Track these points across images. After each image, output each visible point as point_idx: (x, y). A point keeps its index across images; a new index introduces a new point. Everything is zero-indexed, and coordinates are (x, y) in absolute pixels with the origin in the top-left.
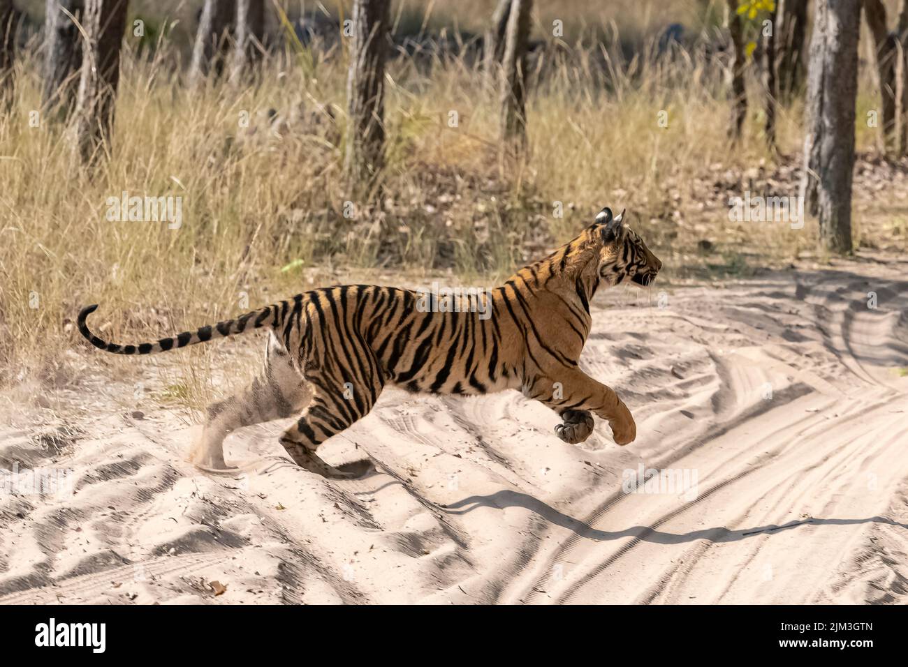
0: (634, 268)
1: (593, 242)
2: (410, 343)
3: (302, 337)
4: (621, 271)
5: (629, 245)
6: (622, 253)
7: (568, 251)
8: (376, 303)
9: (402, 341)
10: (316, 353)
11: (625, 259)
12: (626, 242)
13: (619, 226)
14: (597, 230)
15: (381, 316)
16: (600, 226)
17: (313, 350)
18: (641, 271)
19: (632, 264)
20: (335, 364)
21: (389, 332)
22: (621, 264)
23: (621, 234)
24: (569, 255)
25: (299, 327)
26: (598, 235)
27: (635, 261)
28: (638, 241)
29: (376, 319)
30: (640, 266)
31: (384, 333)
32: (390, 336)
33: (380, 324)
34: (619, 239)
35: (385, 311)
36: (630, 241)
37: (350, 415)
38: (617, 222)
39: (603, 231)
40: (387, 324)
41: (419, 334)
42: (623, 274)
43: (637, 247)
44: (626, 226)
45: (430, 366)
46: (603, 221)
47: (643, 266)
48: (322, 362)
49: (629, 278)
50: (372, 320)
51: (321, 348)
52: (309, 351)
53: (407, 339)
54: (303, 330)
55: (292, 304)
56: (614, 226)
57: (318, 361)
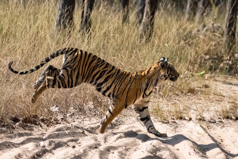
0: (171, 75)
1: (158, 68)
2: (104, 75)
3: (73, 58)
4: (166, 77)
5: (169, 69)
6: (167, 71)
7: (150, 69)
8: (98, 61)
9: (103, 74)
10: (74, 65)
11: (168, 73)
12: (168, 68)
13: (166, 63)
14: (160, 64)
15: (99, 65)
16: (161, 62)
17: (74, 63)
18: (173, 77)
19: (170, 74)
20: (78, 70)
21: (100, 70)
22: (166, 74)
23: (167, 65)
24: (150, 70)
25: (73, 56)
26: (160, 65)
27: (171, 74)
28: (172, 67)
29: (97, 65)
30: (172, 75)
31: (98, 69)
32: (100, 71)
33: (98, 67)
34: (166, 67)
35: (100, 64)
36: (169, 67)
37: (70, 85)
38: (166, 61)
39: (161, 64)
40: (99, 67)
41: (107, 74)
42: (167, 77)
43: (172, 69)
44: (169, 63)
45: (107, 84)
46: (162, 61)
47: (173, 75)
48: (74, 68)
49: (169, 78)
50: (95, 65)
51: (77, 64)
52: (72, 63)
53: (104, 74)
54: (74, 57)
55: (74, 49)
56: (165, 63)
57: (73, 66)
